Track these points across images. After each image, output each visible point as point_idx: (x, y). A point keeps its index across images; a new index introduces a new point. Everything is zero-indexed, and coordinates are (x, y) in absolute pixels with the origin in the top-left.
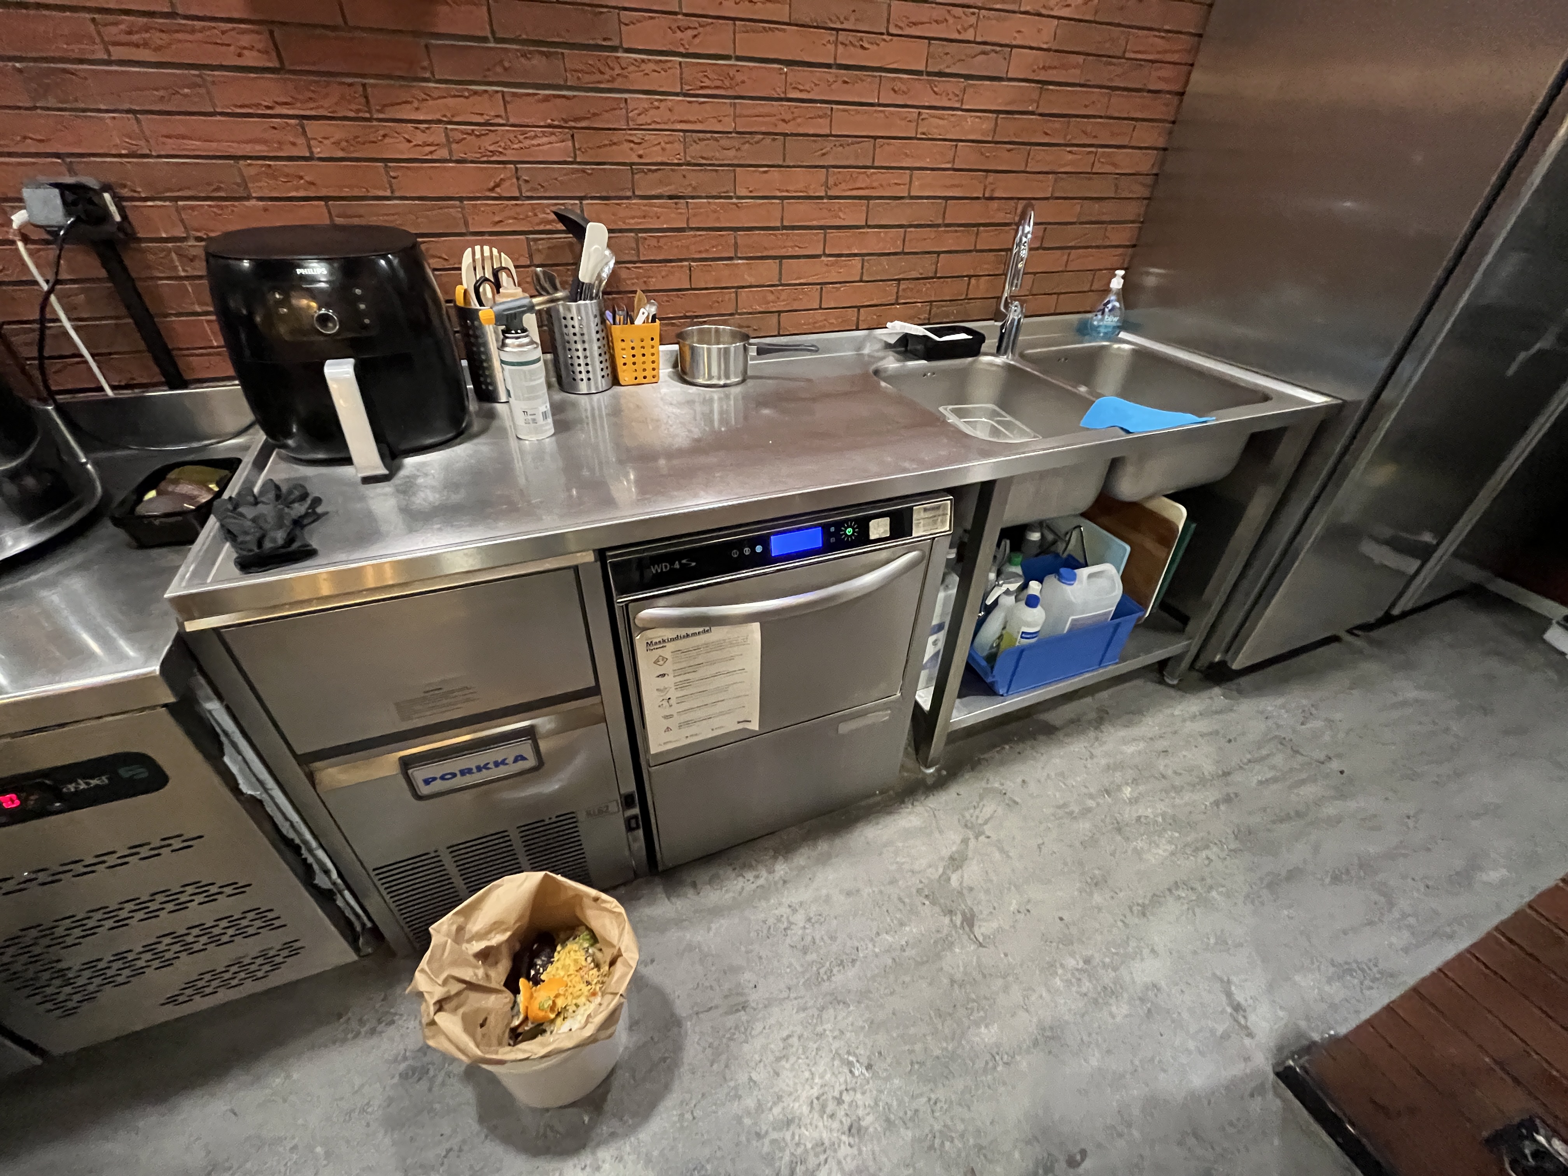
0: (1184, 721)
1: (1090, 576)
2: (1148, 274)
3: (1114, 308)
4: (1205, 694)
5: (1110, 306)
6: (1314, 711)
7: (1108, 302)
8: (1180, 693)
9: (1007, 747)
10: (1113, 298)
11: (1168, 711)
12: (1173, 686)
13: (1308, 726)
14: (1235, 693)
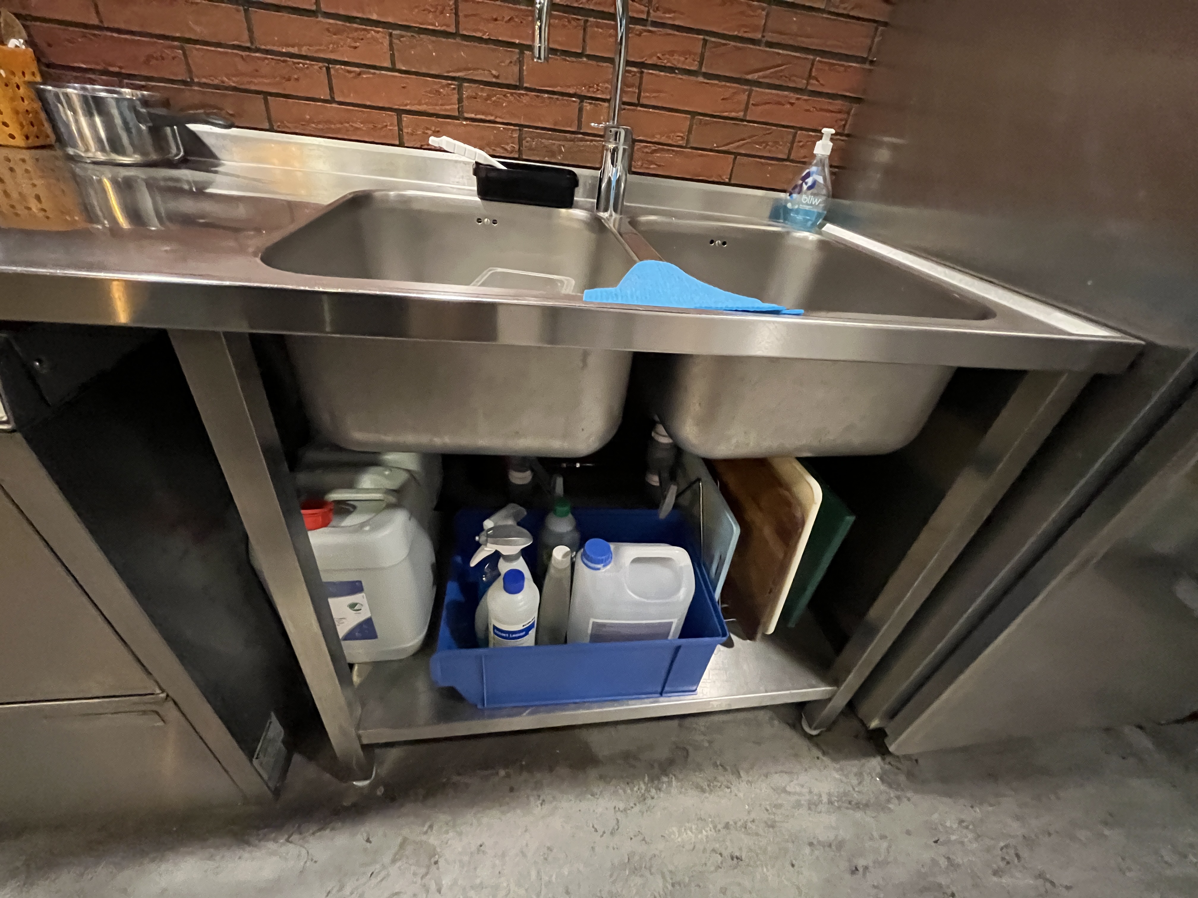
0: (798, 805)
1: (638, 560)
2: (880, 144)
3: (815, 183)
4: (853, 766)
5: (810, 181)
6: (1025, 853)
7: (808, 175)
8: (816, 752)
9: (502, 773)
10: (814, 169)
11: (779, 780)
12: (810, 737)
13: (1005, 880)
14: (902, 778)
